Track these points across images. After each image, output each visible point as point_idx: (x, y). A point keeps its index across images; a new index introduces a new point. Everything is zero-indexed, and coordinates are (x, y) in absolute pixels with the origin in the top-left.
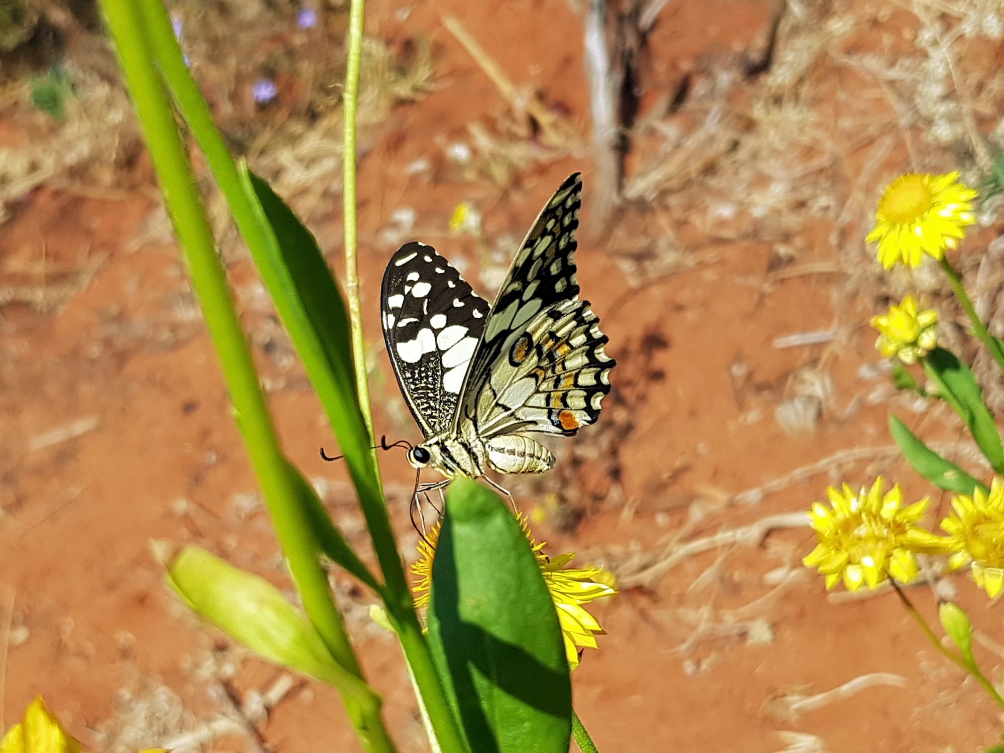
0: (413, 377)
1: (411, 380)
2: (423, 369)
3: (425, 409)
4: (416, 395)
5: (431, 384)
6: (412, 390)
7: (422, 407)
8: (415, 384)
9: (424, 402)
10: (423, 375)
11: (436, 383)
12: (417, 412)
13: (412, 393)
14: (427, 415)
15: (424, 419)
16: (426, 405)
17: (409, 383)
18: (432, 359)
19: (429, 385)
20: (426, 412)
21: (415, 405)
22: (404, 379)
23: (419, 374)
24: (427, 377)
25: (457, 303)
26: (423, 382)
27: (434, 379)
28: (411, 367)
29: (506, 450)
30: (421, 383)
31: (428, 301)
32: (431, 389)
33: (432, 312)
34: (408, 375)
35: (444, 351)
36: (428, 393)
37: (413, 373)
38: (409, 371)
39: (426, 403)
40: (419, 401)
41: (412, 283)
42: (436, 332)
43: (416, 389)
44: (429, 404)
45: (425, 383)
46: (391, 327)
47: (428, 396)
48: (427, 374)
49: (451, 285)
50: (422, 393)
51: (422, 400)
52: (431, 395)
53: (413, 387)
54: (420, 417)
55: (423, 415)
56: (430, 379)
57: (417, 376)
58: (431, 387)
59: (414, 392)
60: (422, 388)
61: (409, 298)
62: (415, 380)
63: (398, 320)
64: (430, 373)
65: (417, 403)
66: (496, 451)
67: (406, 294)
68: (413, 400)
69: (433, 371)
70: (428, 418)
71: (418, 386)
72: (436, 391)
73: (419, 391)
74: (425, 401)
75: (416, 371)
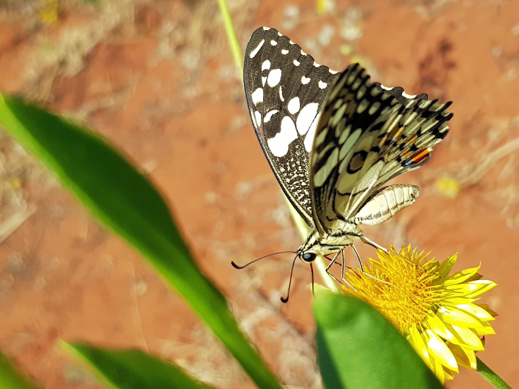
0: (286, 171)
1: (286, 174)
2: (292, 160)
3: (302, 200)
4: (292, 188)
5: (301, 173)
6: (288, 184)
7: (300, 198)
8: (290, 177)
9: (300, 193)
10: (294, 166)
11: (305, 171)
12: (297, 204)
13: (289, 186)
14: (305, 205)
15: (304, 209)
16: (302, 195)
17: (284, 178)
18: (297, 147)
19: (300, 175)
20: (303, 202)
21: (294, 198)
22: (280, 175)
23: (290, 166)
24: (297, 167)
25: (305, 81)
26: (295, 172)
27: (303, 167)
28: (283, 161)
29: (373, 216)
30: (294, 175)
31: (282, 87)
32: (302, 178)
33: (288, 97)
34: (282, 170)
35: (304, 135)
36: (301, 183)
37: (285, 167)
38: (282, 166)
39: (302, 193)
40: (296, 193)
41: (266, 73)
42: (294, 117)
43: (291, 182)
44: (304, 193)
45: (296, 173)
46: (259, 125)
47: (301, 186)
48: (296, 164)
49: (296, 63)
50: (297, 184)
51: (298, 191)
52: (304, 184)
53: (288, 180)
54: (300, 208)
55: (302, 206)
56: (300, 169)
57: (289, 169)
58: (302, 175)
59: (291, 185)
60: (296, 179)
61: (267, 89)
62: (288, 173)
63: (263, 116)
64: (298, 162)
65: (295, 196)
66: (366, 220)
67: (264, 86)
68: (291, 193)
69: (300, 159)
70: (307, 207)
71: (292, 178)
72: (306, 179)
73: (295, 183)
74: (300, 191)
75: (288, 164)
